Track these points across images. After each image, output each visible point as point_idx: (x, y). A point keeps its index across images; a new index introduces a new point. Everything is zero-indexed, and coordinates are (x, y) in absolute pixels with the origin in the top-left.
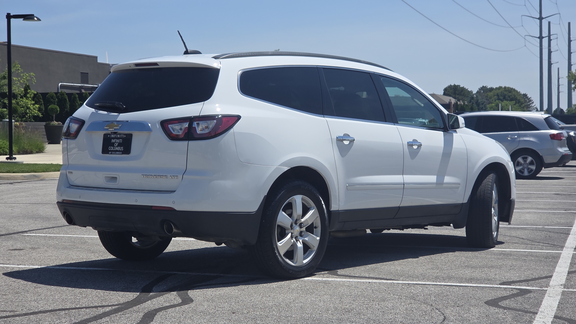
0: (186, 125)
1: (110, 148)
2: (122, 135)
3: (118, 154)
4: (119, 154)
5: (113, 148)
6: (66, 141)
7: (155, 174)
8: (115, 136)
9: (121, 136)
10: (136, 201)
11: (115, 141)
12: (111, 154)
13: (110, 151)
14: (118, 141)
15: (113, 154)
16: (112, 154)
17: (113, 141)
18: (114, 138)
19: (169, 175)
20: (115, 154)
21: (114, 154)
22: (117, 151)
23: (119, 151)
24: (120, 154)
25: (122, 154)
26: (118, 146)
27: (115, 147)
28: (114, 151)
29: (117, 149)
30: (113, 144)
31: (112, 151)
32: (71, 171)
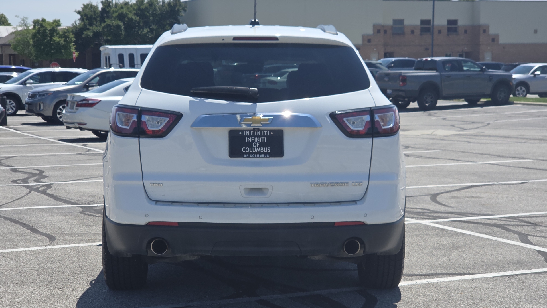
0: (367, 118)
1: (244, 150)
2: (265, 132)
3: (262, 157)
4: (264, 157)
5: (249, 149)
6: (138, 140)
7: (330, 182)
8: (252, 133)
10: (312, 217)
11: (253, 140)
12: (248, 157)
13: (246, 153)
14: (259, 140)
15: (252, 157)
16: (250, 157)
17: (248, 140)
18: (250, 136)
19: (350, 182)
20: (257, 157)
21: (255, 157)
22: (259, 153)
23: (264, 153)
24: (267, 157)
25: (269, 157)
26: (259, 147)
27: (254, 148)
28: (252, 153)
29: (258, 150)
30: (250, 145)
31: (249, 153)
32: (158, 182)
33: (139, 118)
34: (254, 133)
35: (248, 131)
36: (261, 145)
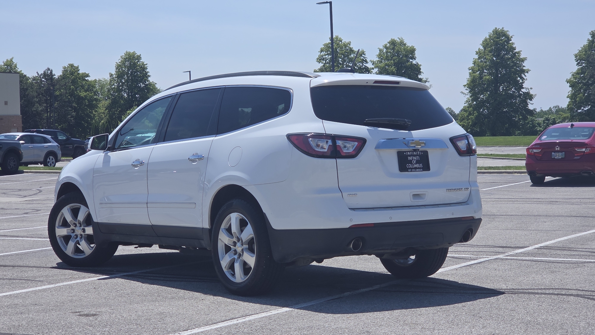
1: (408, 166)
3: (418, 171)
4: (420, 171)
5: (411, 165)
6: (335, 161)
8: (411, 153)
9: (418, 153)
11: (412, 159)
12: (411, 171)
13: (409, 168)
14: (415, 158)
15: (413, 171)
17: (410, 158)
18: (410, 156)
20: (416, 171)
21: (415, 171)
22: (416, 168)
23: (419, 168)
24: (421, 171)
26: (416, 163)
27: (413, 164)
28: (413, 168)
29: (416, 166)
30: (410, 162)
31: (411, 169)
32: (354, 193)
33: (334, 143)
34: (412, 153)
35: (409, 151)
36: (417, 162)
